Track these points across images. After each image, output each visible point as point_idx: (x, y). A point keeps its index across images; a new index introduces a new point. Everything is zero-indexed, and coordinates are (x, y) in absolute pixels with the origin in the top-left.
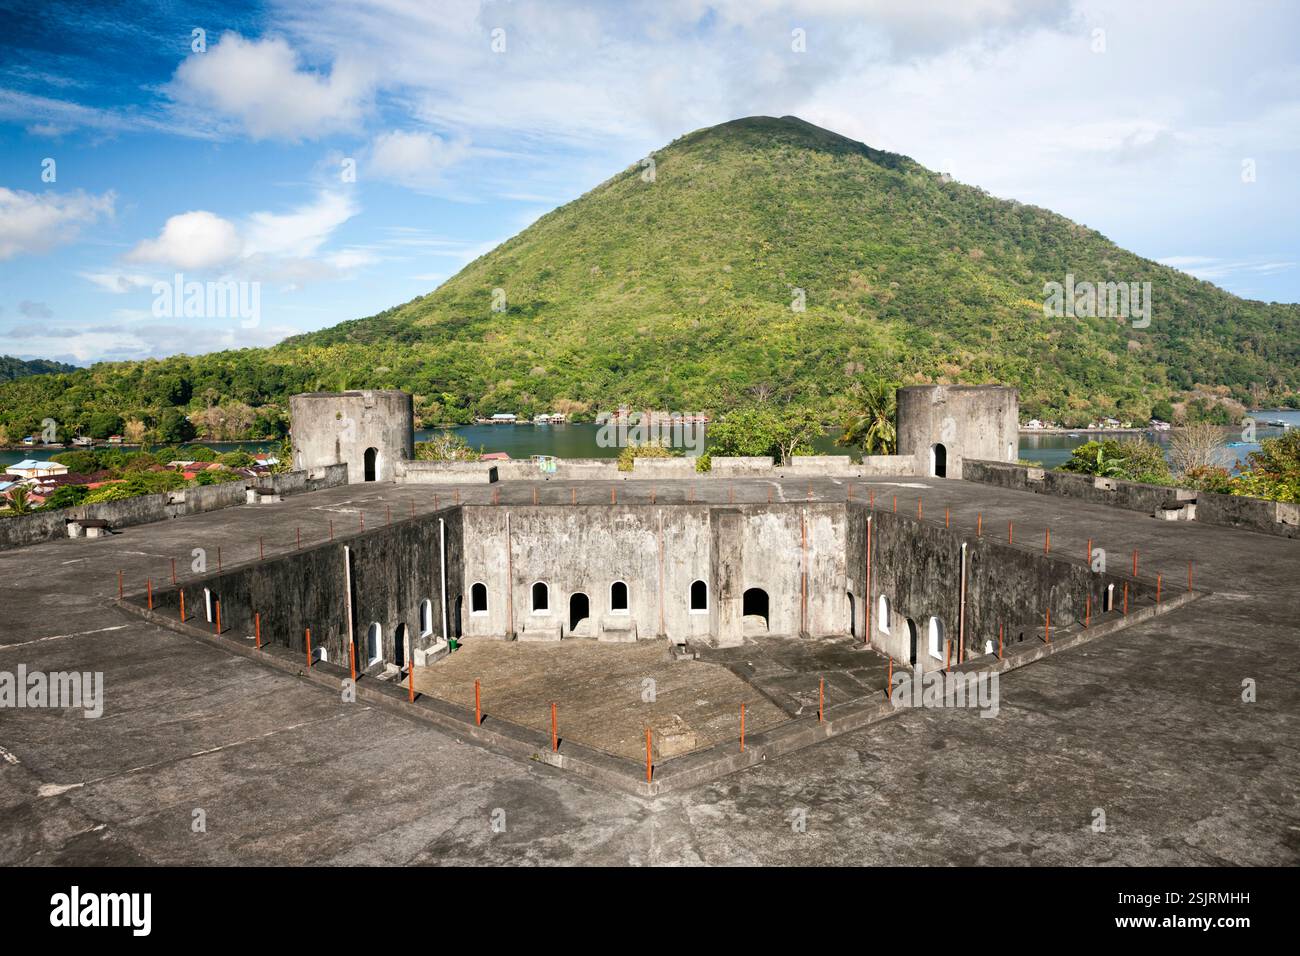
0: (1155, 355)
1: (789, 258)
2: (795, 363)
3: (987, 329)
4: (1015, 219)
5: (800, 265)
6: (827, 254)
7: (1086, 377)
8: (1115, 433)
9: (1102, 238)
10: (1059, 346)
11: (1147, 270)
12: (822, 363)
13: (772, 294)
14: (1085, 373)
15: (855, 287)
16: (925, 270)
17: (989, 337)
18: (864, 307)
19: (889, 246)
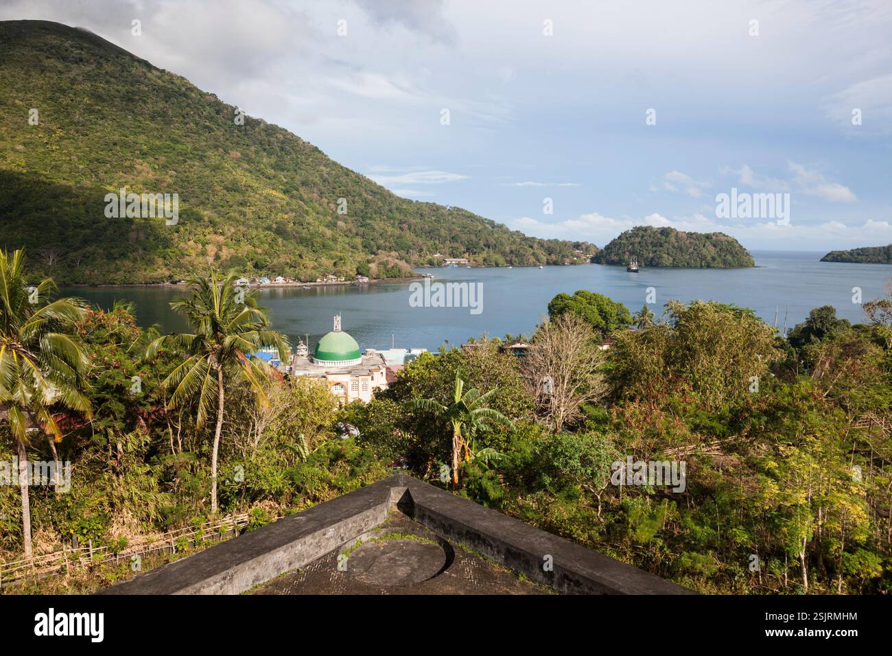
0: (354, 231)
1: (80, 144)
2: (84, 231)
3: (243, 209)
4: (263, 134)
5: (91, 151)
6: (115, 144)
7: (313, 245)
8: (335, 285)
9: (320, 152)
10: (294, 223)
11: (347, 175)
12: (108, 232)
13: (65, 172)
14: (312, 242)
15: (140, 173)
16: (197, 163)
17: (245, 216)
18: (147, 189)
19: (167, 142)
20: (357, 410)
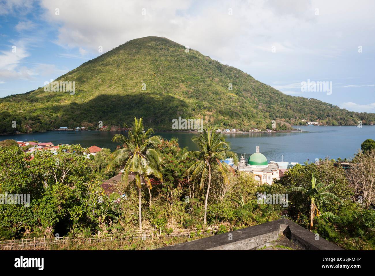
0: (266, 110)
1: (161, 79)
2: (161, 111)
3: (220, 101)
4: (228, 71)
5: (165, 81)
6: (173, 78)
7: (248, 116)
8: (257, 133)
9: (251, 77)
10: (240, 107)
11: (263, 86)
12: (170, 111)
13: (156, 89)
14: (248, 115)
15: (181, 88)
16: (202, 84)
17: (220, 104)
18: (184, 94)
19: (191, 76)
20: (266, 188)
